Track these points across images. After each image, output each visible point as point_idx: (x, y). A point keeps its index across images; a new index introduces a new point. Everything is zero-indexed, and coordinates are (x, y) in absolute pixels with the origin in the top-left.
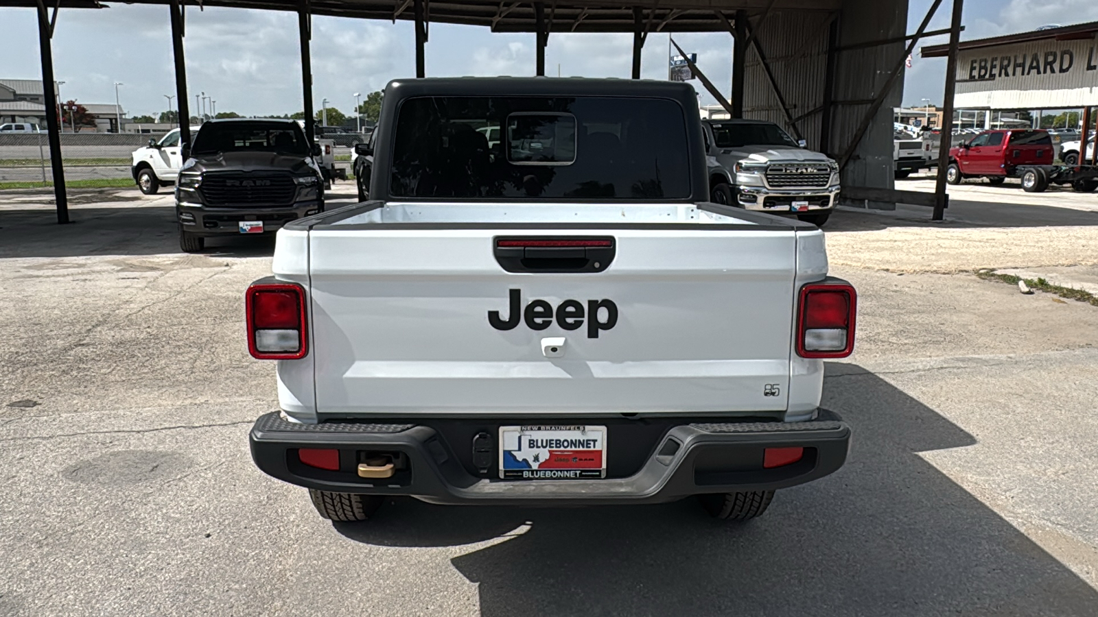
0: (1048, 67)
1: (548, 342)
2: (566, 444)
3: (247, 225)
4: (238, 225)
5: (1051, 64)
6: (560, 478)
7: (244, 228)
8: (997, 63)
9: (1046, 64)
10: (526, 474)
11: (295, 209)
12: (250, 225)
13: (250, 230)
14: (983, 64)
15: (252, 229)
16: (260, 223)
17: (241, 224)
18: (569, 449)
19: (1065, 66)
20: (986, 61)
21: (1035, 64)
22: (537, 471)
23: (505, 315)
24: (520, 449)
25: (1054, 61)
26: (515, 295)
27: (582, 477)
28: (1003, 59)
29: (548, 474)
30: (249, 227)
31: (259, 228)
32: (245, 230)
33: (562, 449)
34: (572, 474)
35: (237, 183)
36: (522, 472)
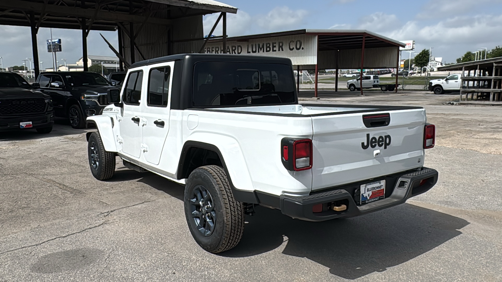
0: (233, 52)
1: (376, 152)
2: (376, 188)
3: (24, 124)
4: (19, 124)
5: (234, 50)
6: (375, 201)
7: (22, 126)
8: (214, 49)
9: (232, 50)
10: (367, 202)
11: (46, 114)
12: (26, 124)
13: (25, 127)
14: (208, 50)
15: (27, 126)
16: (31, 123)
17: (21, 124)
18: (376, 190)
19: (239, 52)
20: (209, 48)
21: (228, 50)
22: (369, 200)
23: (366, 144)
24: (365, 193)
25: (235, 49)
26: (368, 136)
27: (380, 199)
28: (216, 48)
29: (372, 200)
30: (25, 125)
31: (30, 125)
32: (23, 126)
33: (375, 190)
34: (377, 199)
35: (18, 103)
36: (365, 201)
